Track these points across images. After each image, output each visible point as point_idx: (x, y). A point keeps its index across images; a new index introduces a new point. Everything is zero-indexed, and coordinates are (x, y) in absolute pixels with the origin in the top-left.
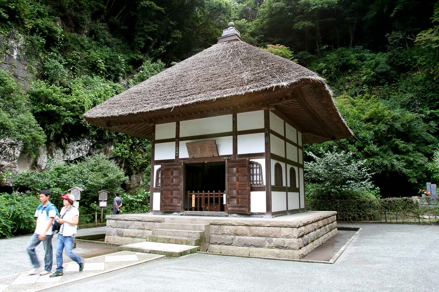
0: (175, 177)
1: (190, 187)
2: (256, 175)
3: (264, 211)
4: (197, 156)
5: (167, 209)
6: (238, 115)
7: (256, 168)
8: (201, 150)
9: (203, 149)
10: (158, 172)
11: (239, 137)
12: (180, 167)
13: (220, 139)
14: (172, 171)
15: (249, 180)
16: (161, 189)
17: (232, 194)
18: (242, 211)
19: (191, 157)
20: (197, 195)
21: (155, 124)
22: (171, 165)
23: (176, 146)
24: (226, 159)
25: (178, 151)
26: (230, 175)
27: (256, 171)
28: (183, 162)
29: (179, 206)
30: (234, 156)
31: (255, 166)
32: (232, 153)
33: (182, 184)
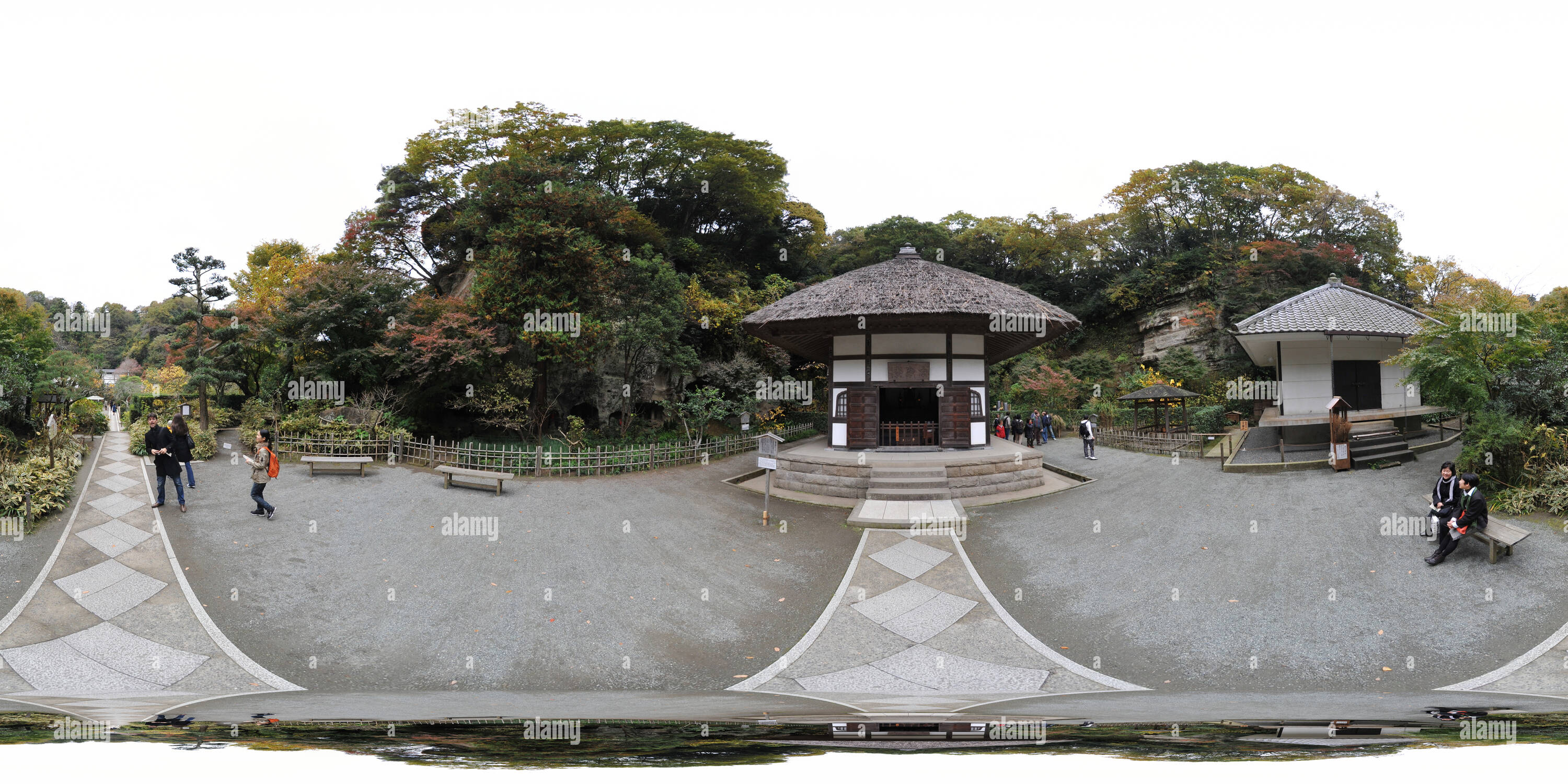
0: (868, 405)
1: (885, 416)
2: (975, 404)
3: (984, 442)
4: (899, 380)
5: (854, 443)
6: (954, 336)
7: (975, 397)
8: (906, 372)
9: (908, 371)
10: (839, 397)
11: (954, 361)
12: (875, 392)
13: (932, 361)
14: (863, 396)
15: (969, 411)
16: (848, 419)
17: (948, 426)
18: (961, 444)
19: (892, 381)
20: (895, 426)
21: (834, 336)
22: (862, 389)
23: (866, 366)
24: (939, 385)
25: (870, 372)
26: (945, 404)
27: (974, 400)
28: (879, 386)
29: (874, 441)
30: (949, 382)
31: (972, 395)
32: (945, 379)
33: (878, 413)
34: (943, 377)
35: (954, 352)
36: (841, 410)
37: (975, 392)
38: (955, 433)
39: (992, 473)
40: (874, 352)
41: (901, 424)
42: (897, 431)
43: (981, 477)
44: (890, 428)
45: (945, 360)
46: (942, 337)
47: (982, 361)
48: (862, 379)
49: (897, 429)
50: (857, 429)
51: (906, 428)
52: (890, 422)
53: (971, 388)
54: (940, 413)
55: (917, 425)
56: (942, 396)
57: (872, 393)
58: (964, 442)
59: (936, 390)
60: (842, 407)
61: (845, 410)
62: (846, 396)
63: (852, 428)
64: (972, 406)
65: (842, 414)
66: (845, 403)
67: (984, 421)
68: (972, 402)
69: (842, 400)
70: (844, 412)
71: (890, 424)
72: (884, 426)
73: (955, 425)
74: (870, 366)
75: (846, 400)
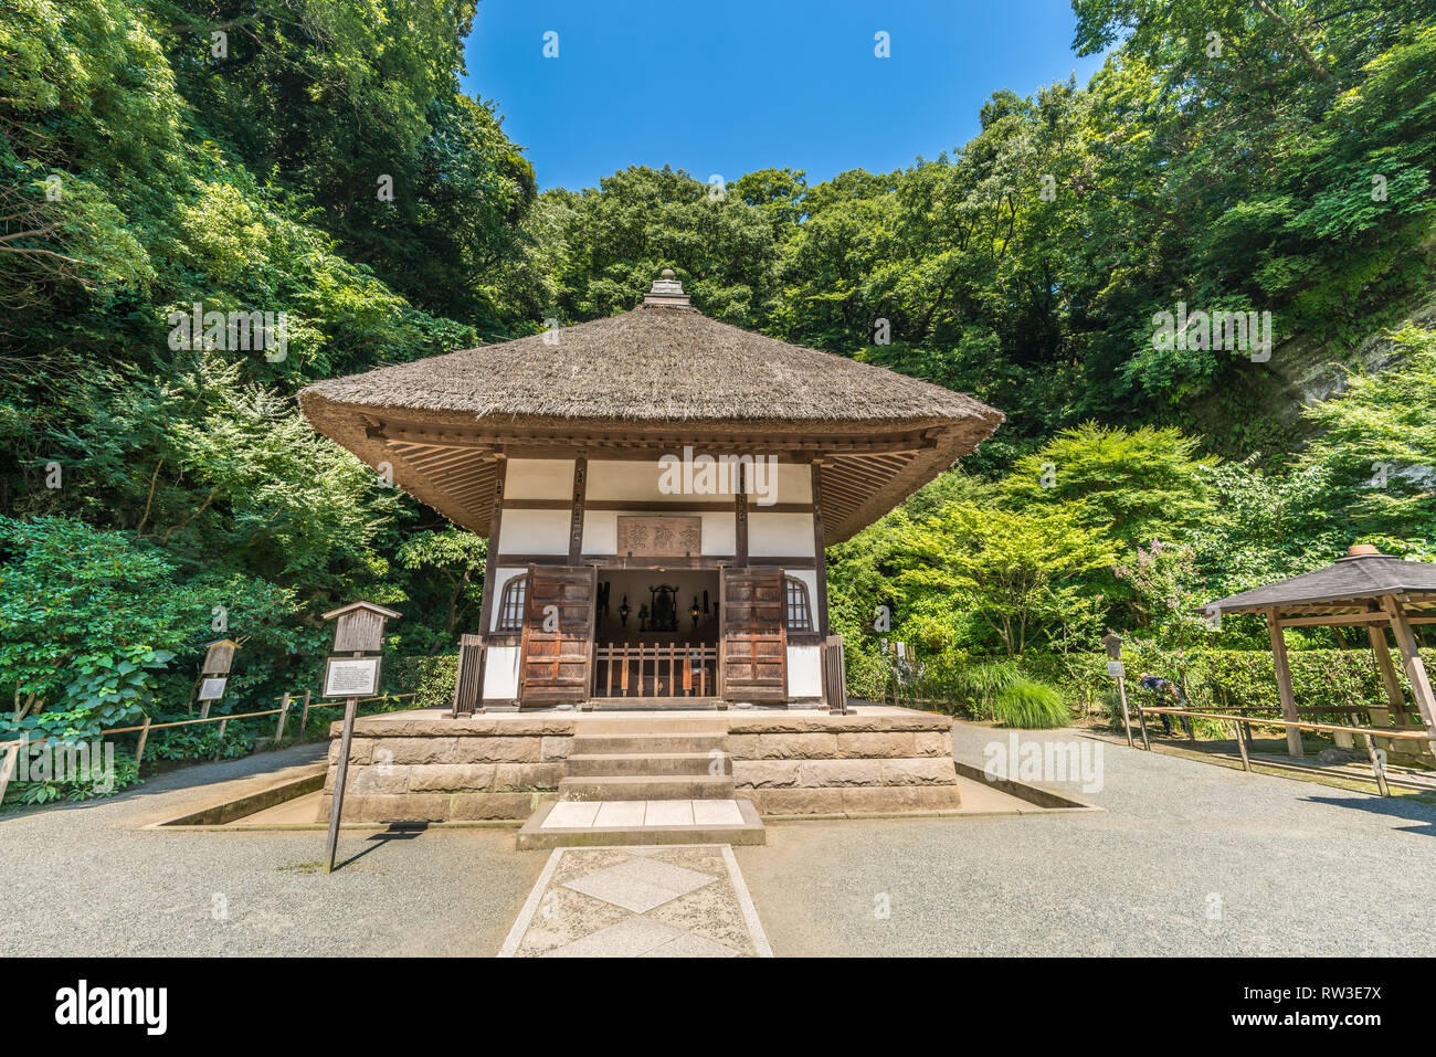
0: (572, 605)
2: (794, 605)
4: (639, 553)
7: (794, 590)
8: (657, 537)
9: (663, 535)
10: (508, 588)
11: (751, 516)
12: (588, 576)
13: (705, 516)
14: (562, 587)
15: (783, 620)
16: (524, 636)
17: (739, 652)
18: (767, 694)
19: (624, 553)
20: (622, 654)
21: (508, 456)
22: (561, 570)
23: (573, 523)
24: (721, 564)
25: (581, 535)
26: (732, 605)
27: (794, 598)
28: (596, 564)
29: (580, 685)
30: (742, 559)
31: (790, 586)
32: (733, 553)
33: (591, 624)
34: (729, 548)
35: (751, 501)
36: (512, 616)
37: (795, 581)
38: (754, 668)
39: (830, 756)
40: (590, 496)
41: (634, 650)
42: (625, 667)
43: (807, 763)
44: (610, 659)
45: (732, 514)
47: (810, 516)
48: (561, 547)
49: (626, 660)
50: (544, 659)
51: (645, 658)
52: (611, 645)
53: (787, 572)
54: (723, 624)
55: (668, 650)
56: (728, 588)
57: (581, 580)
58: (773, 690)
59: (716, 574)
60: (512, 610)
61: (520, 616)
62: (523, 585)
63: (530, 659)
64: (791, 610)
65: (511, 625)
66: (522, 600)
67: (816, 644)
68: (790, 601)
69: (514, 594)
70: (515, 621)
71: (611, 649)
72: (600, 654)
73: (754, 650)
74: (582, 523)
75: (522, 594)
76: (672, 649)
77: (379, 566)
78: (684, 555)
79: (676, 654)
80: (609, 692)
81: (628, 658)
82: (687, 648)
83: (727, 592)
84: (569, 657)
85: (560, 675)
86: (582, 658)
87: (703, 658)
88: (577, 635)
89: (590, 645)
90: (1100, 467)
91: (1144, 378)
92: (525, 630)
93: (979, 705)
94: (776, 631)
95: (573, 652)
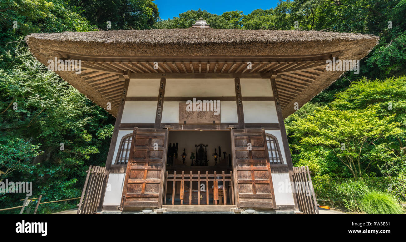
2: (271, 149)
4: (190, 121)
7: (270, 141)
8: (199, 114)
9: (201, 112)
10: (123, 141)
11: (244, 103)
12: (164, 134)
14: (150, 140)
15: (266, 157)
16: (128, 167)
17: (245, 177)
18: (263, 204)
19: (182, 122)
20: (181, 178)
21: (130, 77)
22: (151, 131)
23: (158, 107)
24: (231, 127)
25: (161, 113)
26: (239, 149)
27: (270, 145)
28: (168, 128)
29: (157, 197)
30: (241, 125)
31: (267, 139)
32: (237, 121)
33: (164, 160)
34: (234, 119)
35: (243, 95)
36: (124, 156)
37: (270, 136)
38: (254, 187)
40: (167, 94)
41: (187, 175)
42: (182, 185)
44: (174, 180)
45: (235, 103)
46: (231, 81)
47: (273, 103)
48: (152, 120)
49: (182, 181)
50: (138, 181)
51: (193, 180)
52: (175, 172)
53: (266, 131)
54: (234, 160)
55: (205, 175)
56: (236, 140)
57: (160, 136)
58: (266, 201)
59: (229, 133)
60: (125, 152)
61: (128, 156)
62: (131, 139)
63: (130, 181)
64: (270, 152)
65: (123, 161)
66: (130, 147)
67: (287, 172)
68: (269, 147)
69: (126, 144)
70: (126, 159)
71: (175, 175)
72: (169, 178)
73: (253, 175)
74: (162, 107)
75: (130, 144)
76: (207, 175)
77: (88, 138)
78: (212, 123)
79: (209, 178)
80: (173, 202)
81: (184, 180)
82: (215, 175)
83: (235, 142)
84: (151, 180)
85: (146, 190)
86: (159, 180)
87: (224, 180)
88: (157, 166)
89: (163, 172)
90: (377, 93)
91: (378, 63)
92: (129, 163)
93: (349, 204)
94: (264, 164)
95: (154, 177)
